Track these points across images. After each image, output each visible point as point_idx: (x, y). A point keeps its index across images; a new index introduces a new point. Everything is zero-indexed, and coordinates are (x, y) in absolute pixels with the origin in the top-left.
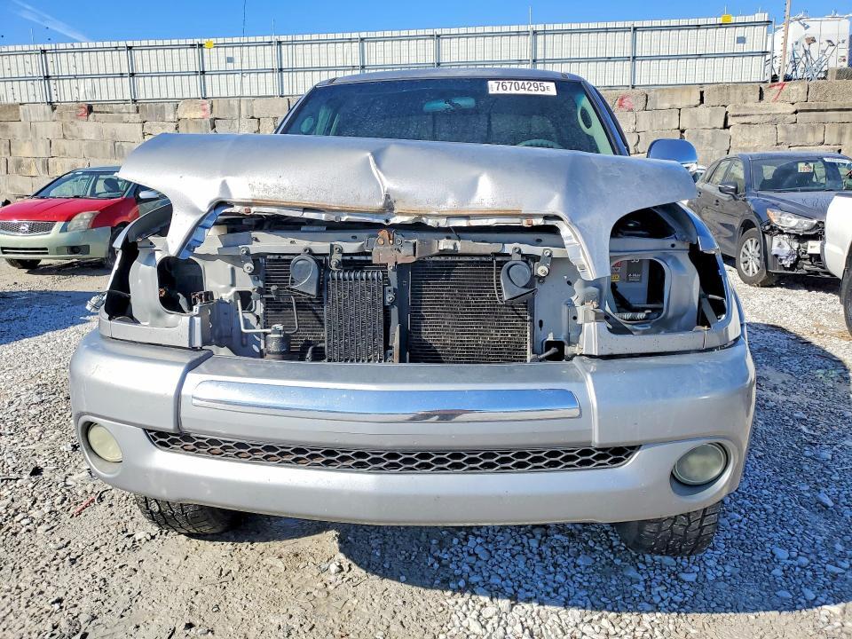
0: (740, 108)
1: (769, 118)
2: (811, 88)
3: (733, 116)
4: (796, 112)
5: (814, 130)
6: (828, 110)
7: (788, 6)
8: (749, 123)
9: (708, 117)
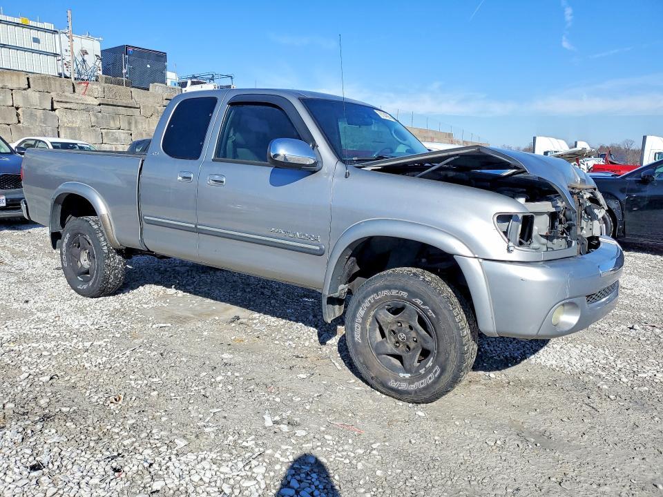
0: (61, 96)
1: (83, 107)
2: (106, 89)
3: (58, 102)
4: (100, 105)
5: (114, 119)
6: (118, 106)
7: (70, 23)
8: (70, 109)
9: (38, 100)
